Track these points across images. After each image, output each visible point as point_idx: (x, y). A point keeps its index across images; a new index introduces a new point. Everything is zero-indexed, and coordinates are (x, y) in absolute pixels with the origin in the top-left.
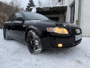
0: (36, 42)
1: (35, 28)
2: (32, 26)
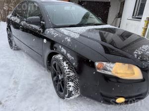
0: (70, 86)
1: (68, 55)
2: (62, 48)
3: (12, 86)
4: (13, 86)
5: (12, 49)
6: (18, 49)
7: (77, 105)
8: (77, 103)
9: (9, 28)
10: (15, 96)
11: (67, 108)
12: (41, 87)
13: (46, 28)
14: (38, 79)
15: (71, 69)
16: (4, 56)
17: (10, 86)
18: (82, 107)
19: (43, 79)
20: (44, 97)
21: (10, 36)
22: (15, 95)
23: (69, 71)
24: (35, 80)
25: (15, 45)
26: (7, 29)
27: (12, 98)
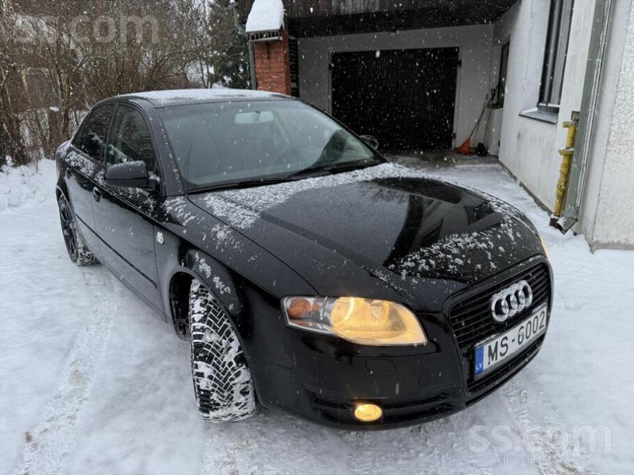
1: (216, 279)
2: (202, 261)
3: (65, 387)
4: (71, 388)
5: (75, 261)
6: (93, 262)
7: (263, 439)
8: (262, 434)
9: (63, 191)
10: (71, 417)
11: (226, 448)
12: (156, 389)
13: (165, 198)
14: (151, 362)
15: (209, 323)
16: (49, 289)
17: (61, 388)
18: (275, 446)
19: (166, 363)
20: (162, 416)
21: (67, 217)
22: (71, 414)
23: (203, 329)
24: (139, 367)
25: (85, 249)
26: (59, 194)
27: (62, 422)
